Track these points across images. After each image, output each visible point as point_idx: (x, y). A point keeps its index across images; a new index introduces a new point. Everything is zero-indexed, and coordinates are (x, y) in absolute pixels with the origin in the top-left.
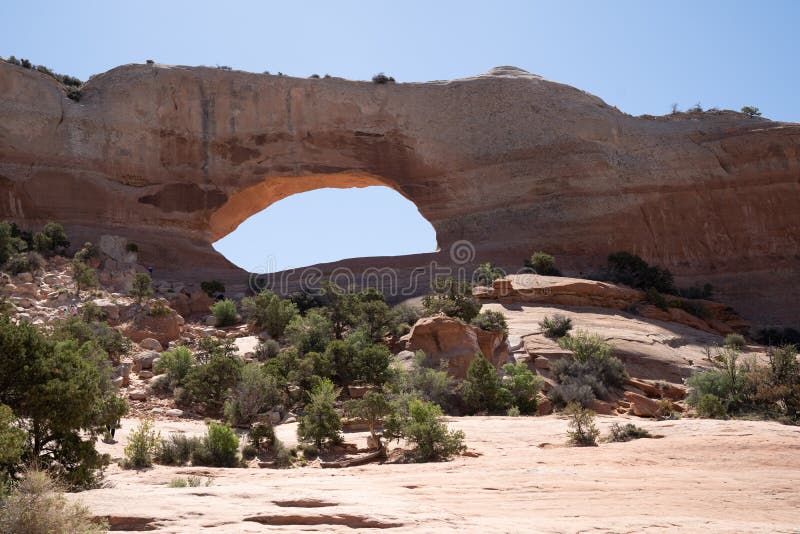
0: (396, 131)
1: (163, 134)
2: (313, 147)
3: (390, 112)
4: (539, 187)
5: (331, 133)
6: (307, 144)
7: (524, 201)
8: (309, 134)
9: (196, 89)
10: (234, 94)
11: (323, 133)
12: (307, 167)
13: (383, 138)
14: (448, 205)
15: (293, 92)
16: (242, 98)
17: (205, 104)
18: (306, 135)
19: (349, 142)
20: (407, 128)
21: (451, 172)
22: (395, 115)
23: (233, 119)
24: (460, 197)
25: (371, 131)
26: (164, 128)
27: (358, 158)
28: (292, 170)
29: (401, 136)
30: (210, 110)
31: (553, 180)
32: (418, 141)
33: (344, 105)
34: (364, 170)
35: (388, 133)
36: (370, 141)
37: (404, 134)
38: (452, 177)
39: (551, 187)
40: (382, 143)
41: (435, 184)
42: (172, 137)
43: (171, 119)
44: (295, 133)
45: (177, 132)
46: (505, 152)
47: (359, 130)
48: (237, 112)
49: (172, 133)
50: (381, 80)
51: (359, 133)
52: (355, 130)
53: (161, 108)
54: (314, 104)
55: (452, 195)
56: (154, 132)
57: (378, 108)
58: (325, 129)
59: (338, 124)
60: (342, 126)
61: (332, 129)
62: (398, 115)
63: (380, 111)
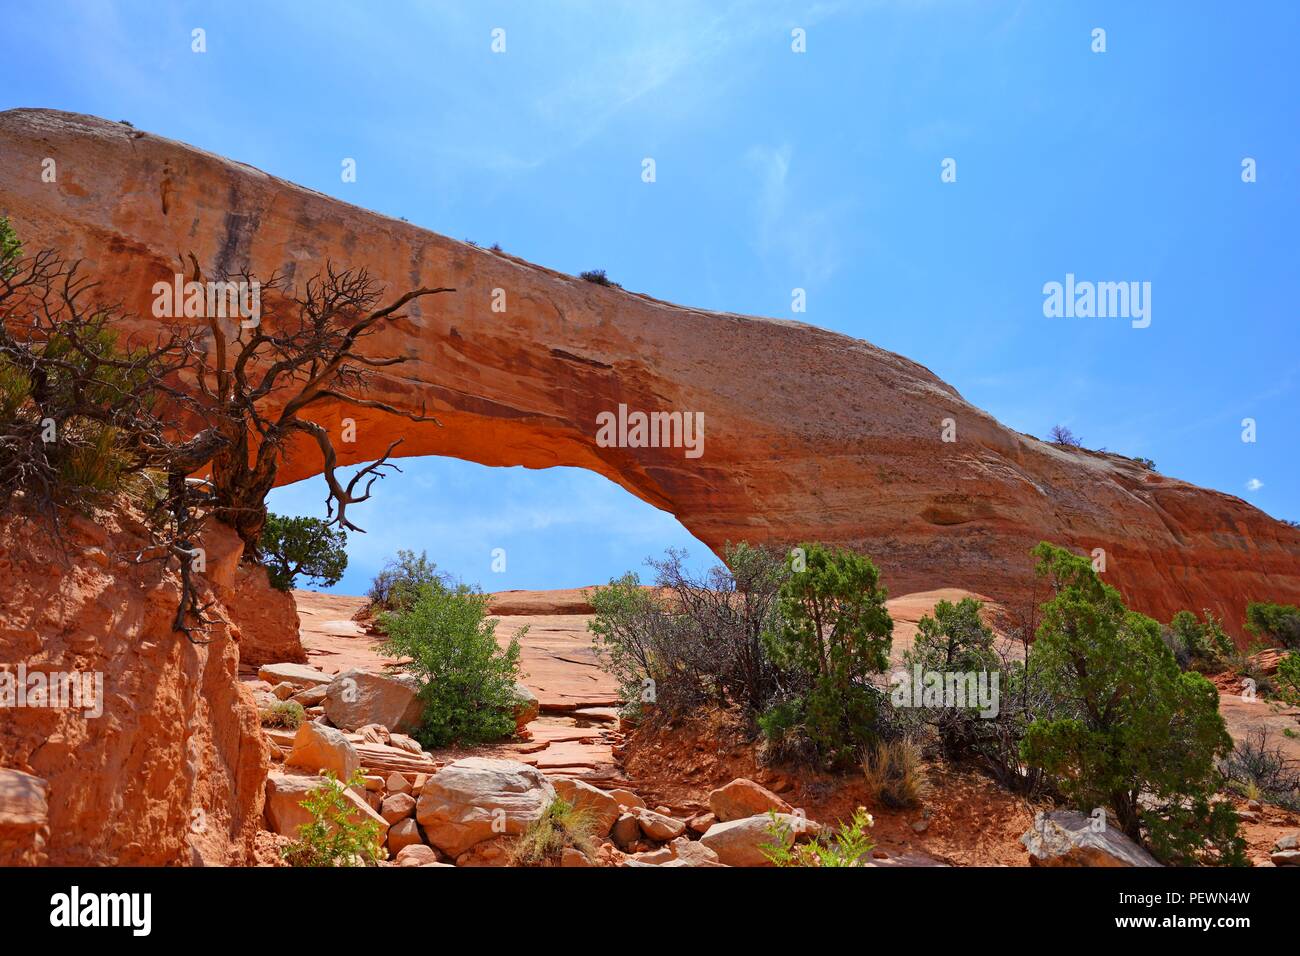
0: (634, 365)
1: (117, 245)
2: (461, 358)
3: (622, 331)
4: (940, 507)
5: (501, 341)
6: (448, 349)
7: (918, 530)
8: (454, 332)
9: (223, 191)
10: (305, 222)
11: (484, 336)
12: (443, 395)
13: (608, 372)
14: (753, 519)
15: (429, 253)
16: (320, 235)
17: (233, 222)
18: (447, 332)
19: (536, 363)
20: (657, 364)
21: (753, 458)
22: (631, 338)
23: (294, 264)
24: (778, 508)
25: (585, 354)
26: (123, 235)
27: (557, 397)
28: (406, 390)
29: (647, 375)
30: (243, 235)
31: (964, 499)
32: (682, 391)
33: (530, 298)
34: (568, 424)
35: (617, 364)
36: (583, 371)
37: (653, 372)
38: (755, 466)
39: (962, 511)
40: (607, 379)
41: (719, 476)
42: (136, 258)
43: (147, 224)
44: (423, 323)
45: (155, 251)
46: (858, 436)
47: (561, 348)
48: (303, 256)
49: (140, 250)
50: (597, 279)
51: (556, 352)
52: (552, 347)
53: (129, 198)
54: (471, 283)
55: (757, 501)
56: (98, 234)
57: (599, 320)
58: (490, 332)
59: (516, 327)
60: (523, 334)
61: (505, 335)
62: (639, 339)
63: (603, 324)
